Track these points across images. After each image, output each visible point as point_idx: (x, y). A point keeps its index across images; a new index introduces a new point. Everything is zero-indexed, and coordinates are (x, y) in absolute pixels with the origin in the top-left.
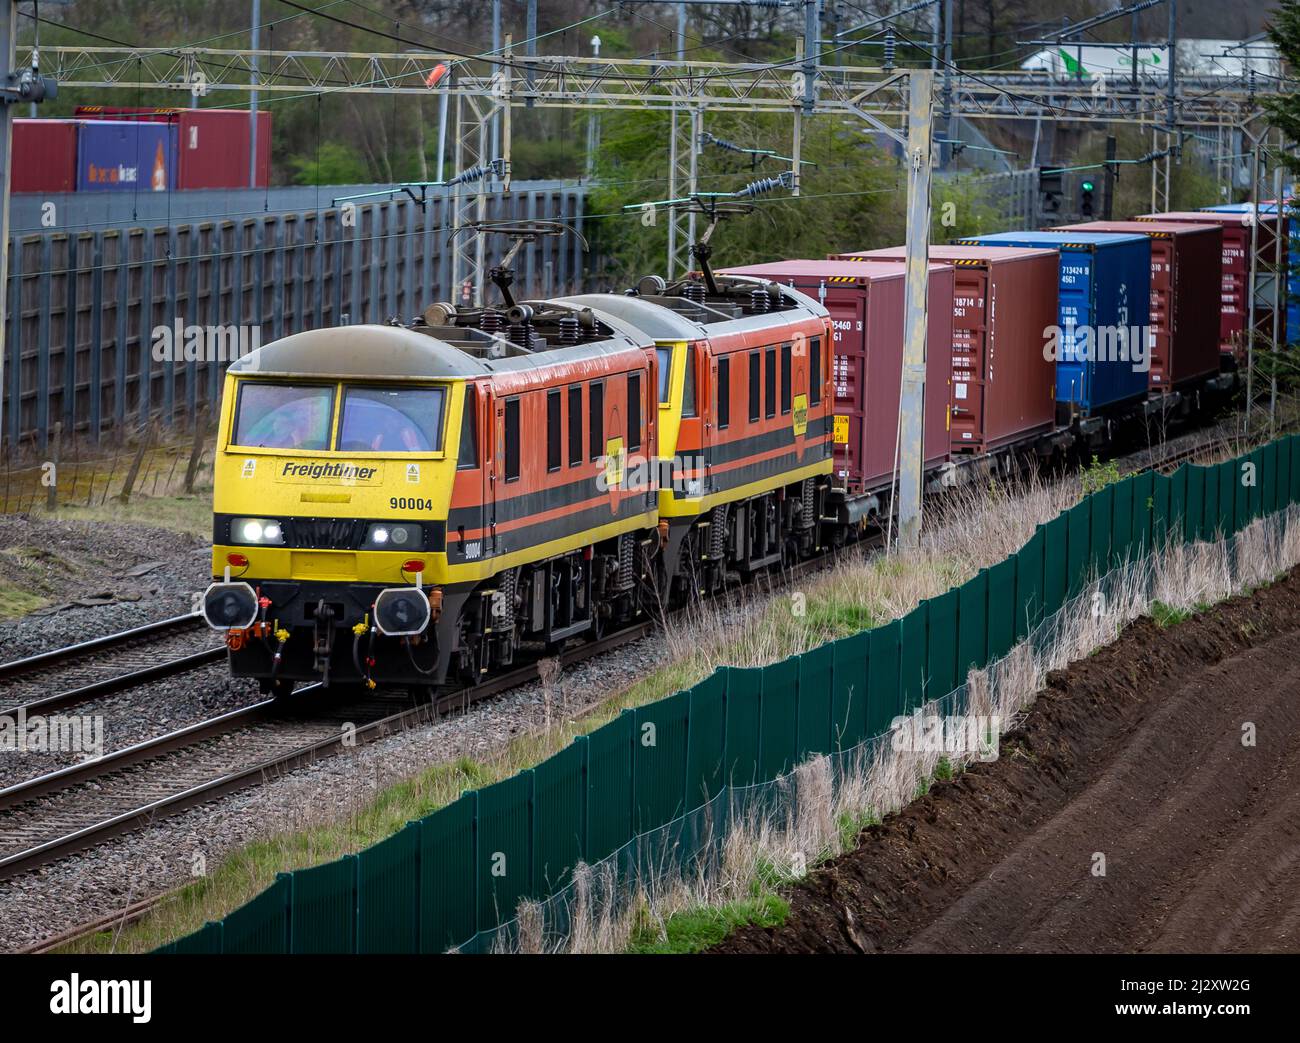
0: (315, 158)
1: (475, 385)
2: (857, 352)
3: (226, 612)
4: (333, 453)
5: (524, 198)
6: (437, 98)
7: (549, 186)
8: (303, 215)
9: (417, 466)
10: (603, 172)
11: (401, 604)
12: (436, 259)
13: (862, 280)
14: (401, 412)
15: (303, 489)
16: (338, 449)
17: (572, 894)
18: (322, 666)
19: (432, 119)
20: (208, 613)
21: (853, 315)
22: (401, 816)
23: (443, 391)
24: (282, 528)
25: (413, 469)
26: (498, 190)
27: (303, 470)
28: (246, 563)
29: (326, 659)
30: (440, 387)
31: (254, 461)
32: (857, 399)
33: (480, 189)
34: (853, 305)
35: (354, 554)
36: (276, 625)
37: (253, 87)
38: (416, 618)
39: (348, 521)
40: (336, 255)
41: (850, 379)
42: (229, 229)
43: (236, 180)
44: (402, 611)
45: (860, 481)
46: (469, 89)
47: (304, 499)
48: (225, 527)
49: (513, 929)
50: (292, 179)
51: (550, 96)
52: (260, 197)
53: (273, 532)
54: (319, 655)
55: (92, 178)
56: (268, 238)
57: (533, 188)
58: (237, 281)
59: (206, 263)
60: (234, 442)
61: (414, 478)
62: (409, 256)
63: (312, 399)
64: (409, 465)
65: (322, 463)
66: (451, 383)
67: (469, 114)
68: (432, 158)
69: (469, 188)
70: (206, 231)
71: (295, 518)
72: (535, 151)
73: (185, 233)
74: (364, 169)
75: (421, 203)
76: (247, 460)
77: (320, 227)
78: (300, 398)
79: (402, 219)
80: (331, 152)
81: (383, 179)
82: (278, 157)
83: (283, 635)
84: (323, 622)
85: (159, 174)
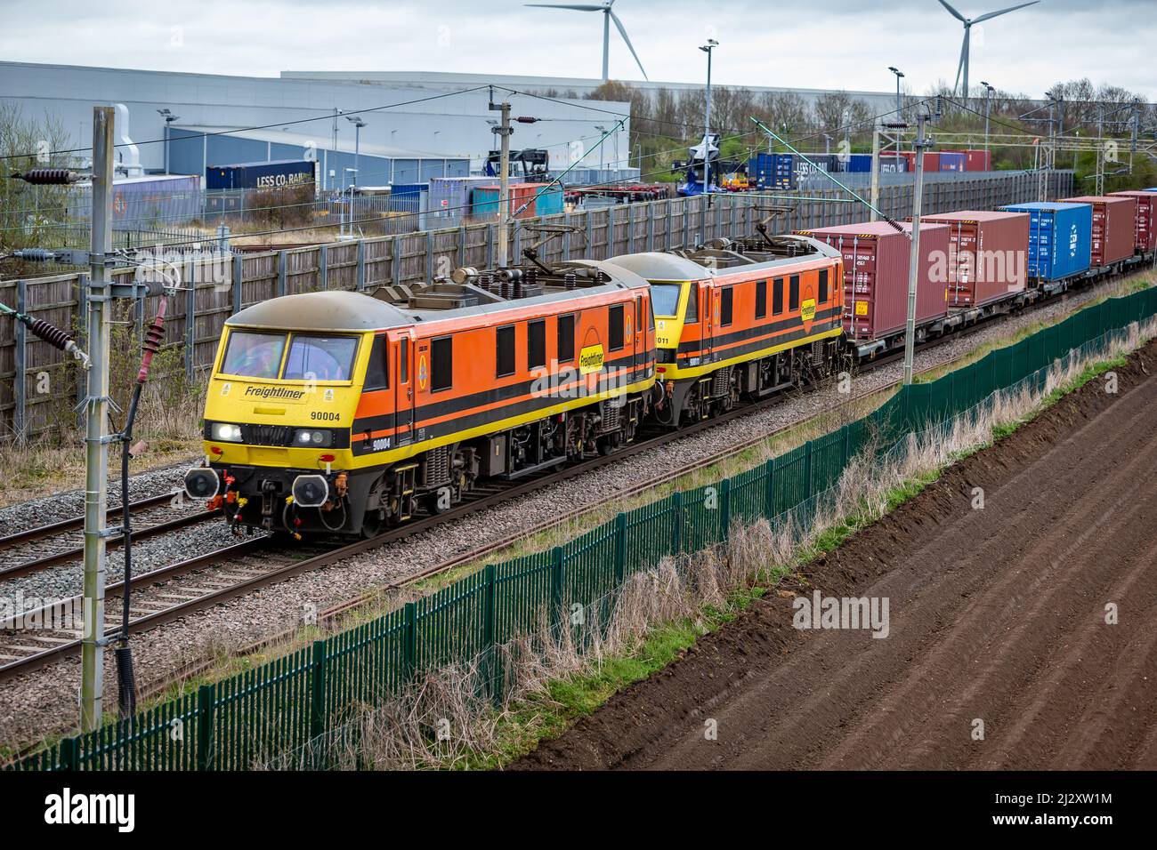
0: (1001, 163)
1: (386, 334)
2: (873, 271)
3: (199, 487)
4: (280, 381)
5: (1058, 174)
6: (1035, 148)
7: (1065, 171)
8: (999, 178)
9: (332, 390)
10: (1078, 167)
11: (308, 486)
12: (1034, 190)
13: (875, 236)
14: (328, 352)
15: (255, 405)
16: (283, 378)
17: (1069, 357)
18: (267, 522)
19: (1034, 153)
20: (188, 488)
21: (870, 253)
22: (1024, 336)
23: (357, 339)
24: (242, 431)
25: (329, 392)
26: (1051, 172)
27: (258, 392)
28: (221, 453)
29: (269, 519)
30: (355, 336)
31: (230, 384)
32: (872, 294)
33: (1046, 172)
34: (870, 248)
35: (286, 450)
36: (238, 495)
37: (986, 144)
38: (319, 495)
39: (282, 427)
40: (1008, 189)
41: (868, 284)
42: (979, 181)
43: (982, 169)
44: (309, 491)
45: (872, 333)
46: (1044, 145)
47: (256, 412)
48: (209, 428)
49: (1053, 366)
50: (996, 169)
51: (1065, 147)
52: (988, 173)
53: (237, 433)
54: (265, 516)
55: (943, 167)
56: (989, 184)
57: (1060, 172)
58: (981, 195)
59: (973, 191)
60: (222, 372)
61: (329, 399)
62: (1027, 189)
63: (272, 343)
64: (327, 390)
65: (270, 387)
66: (363, 334)
67: (1043, 151)
68: (1033, 164)
69: (1044, 171)
70: (974, 182)
71: (249, 424)
72: (1061, 162)
73: (968, 182)
74: (1015, 166)
75: (1031, 175)
76: (226, 384)
77: (1004, 181)
78: (265, 342)
79: (1025, 179)
80: (1007, 162)
81: (1020, 169)
82: (992, 163)
83: (242, 502)
84: (268, 494)
85: (961, 167)
